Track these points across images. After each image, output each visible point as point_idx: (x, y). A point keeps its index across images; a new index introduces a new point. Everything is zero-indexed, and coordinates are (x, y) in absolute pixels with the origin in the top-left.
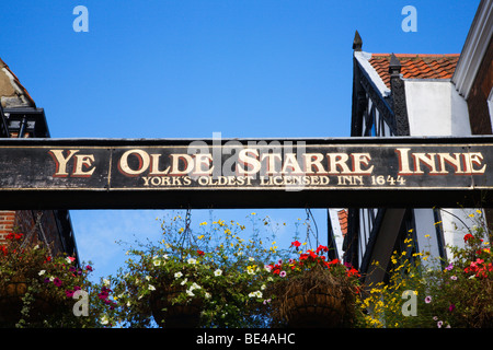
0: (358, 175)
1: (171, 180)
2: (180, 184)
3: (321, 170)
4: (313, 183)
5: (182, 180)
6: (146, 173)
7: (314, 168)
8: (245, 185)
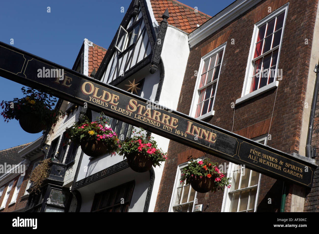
0: (171, 127)
1: (100, 102)
2: (103, 105)
3: (159, 120)
4: (154, 124)
5: (105, 104)
7: (156, 118)
8: (128, 115)
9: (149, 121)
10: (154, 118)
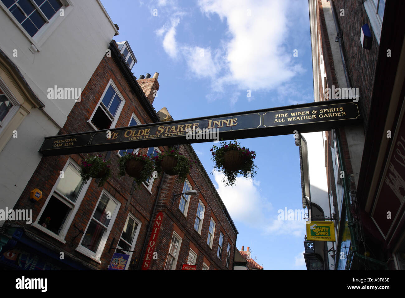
2: (139, 139)
3: (182, 130)
4: (178, 135)
6: (131, 137)
7: (180, 129)
8: (157, 137)
9: (174, 134)
10: (178, 130)
